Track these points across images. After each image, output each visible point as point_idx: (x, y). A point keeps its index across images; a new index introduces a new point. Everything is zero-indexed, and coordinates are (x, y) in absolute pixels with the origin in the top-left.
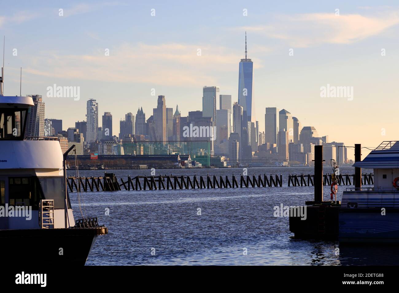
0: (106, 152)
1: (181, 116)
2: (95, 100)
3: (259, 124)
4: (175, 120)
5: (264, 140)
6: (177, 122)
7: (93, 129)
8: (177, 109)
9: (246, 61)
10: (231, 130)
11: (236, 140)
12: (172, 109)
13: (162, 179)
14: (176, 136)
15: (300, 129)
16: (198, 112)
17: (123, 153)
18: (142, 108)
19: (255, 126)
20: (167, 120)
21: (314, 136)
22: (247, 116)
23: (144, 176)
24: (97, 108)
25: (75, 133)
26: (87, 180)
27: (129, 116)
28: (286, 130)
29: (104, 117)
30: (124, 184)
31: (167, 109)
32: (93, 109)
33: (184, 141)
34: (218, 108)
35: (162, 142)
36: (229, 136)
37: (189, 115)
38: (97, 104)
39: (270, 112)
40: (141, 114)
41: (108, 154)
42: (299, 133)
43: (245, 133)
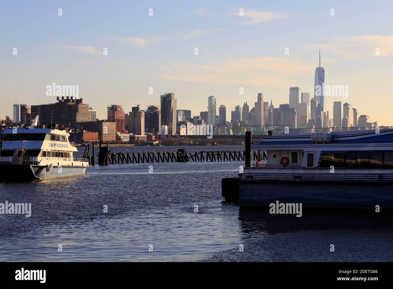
0: (220, 133)
1: (275, 108)
2: (214, 97)
3: (329, 113)
4: (270, 110)
5: (333, 124)
6: (271, 111)
7: (213, 116)
8: (271, 103)
9: (320, 69)
10: (309, 117)
11: (313, 125)
12: (267, 103)
13: (220, 153)
14: (270, 122)
15: (358, 116)
16: (286, 105)
17: (231, 133)
18: (246, 102)
19: (326, 115)
20: (264, 110)
21: (368, 121)
22: (320, 108)
23: (206, 151)
24: (215, 102)
25: (198, 119)
26: (164, 154)
27: (237, 108)
28: (348, 117)
29: (220, 108)
30: (192, 157)
31: (264, 103)
32: (212, 103)
33: (277, 125)
34: (300, 102)
35: (261, 125)
36: (308, 122)
37: (280, 107)
38: (215, 99)
39: (337, 105)
40: (246, 106)
41: (221, 134)
42: (358, 120)
43: (319, 119)
